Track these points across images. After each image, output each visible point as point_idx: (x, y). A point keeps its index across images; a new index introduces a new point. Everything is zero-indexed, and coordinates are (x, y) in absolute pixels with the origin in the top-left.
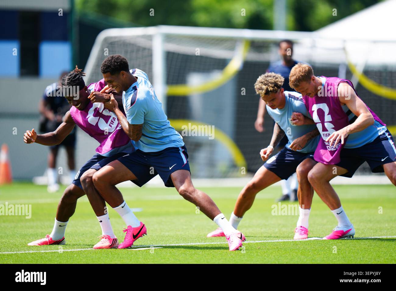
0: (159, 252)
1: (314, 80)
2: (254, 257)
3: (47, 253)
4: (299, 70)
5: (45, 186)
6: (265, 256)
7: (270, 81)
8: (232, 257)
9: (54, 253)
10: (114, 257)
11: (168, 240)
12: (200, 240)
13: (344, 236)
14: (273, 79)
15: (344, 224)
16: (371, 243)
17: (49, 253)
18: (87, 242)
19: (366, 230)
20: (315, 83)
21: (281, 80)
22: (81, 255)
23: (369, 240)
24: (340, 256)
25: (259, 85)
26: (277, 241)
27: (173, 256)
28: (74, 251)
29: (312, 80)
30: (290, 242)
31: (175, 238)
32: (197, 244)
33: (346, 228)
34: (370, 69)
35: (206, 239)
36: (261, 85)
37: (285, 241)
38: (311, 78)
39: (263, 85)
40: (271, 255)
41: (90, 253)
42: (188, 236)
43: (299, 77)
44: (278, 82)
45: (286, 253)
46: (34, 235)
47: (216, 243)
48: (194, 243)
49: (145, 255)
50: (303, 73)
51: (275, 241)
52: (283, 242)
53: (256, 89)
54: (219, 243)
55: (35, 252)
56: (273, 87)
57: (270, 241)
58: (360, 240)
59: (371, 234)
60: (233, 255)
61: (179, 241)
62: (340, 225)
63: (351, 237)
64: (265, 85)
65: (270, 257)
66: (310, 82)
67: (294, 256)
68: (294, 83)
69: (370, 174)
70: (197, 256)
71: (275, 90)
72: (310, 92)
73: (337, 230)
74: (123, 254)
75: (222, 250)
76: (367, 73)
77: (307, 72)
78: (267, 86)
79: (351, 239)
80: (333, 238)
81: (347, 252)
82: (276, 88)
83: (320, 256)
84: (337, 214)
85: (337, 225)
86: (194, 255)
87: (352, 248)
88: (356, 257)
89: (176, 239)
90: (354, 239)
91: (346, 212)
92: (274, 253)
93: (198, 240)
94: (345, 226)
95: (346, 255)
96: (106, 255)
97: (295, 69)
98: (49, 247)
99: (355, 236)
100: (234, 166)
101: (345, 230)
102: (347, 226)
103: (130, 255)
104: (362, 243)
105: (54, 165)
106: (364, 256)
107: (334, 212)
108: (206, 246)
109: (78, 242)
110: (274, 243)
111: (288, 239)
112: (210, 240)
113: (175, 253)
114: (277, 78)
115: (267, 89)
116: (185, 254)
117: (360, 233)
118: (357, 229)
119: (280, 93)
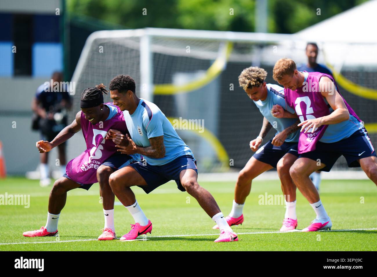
0: (146, 243)
1: (296, 74)
2: (237, 248)
3: (39, 244)
4: (283, 63)
5: (38, 181)
6: (247, 247)
7: (253, 76)
8: (215, 248)
9: (46, 244)
10: (104, 248)
11: (155, 232)
12: (185, 232)
13: (322, 228)
14: (256, 74)
15: (323, 217)
16: (348, 235)
17: (42, 245)
18: (77, 234)
19: (343, 223)
20: (298, 76)
21: (263, 75)
22: (71, 247)
23: (346, 233)
24: (318, 248)
25: (243, 78)
26: (258, 233)
27: (159, 247)
28: (65, 242)
29: (295, 73)
30: (270, 234)
31: (161, 230)
32: (182, 236)
33: (324, 220)
34: (347, 70)
35: (191, 231)
36: (244, 79)
37: (266, 233)
38: (294, 72)
39: (246, 79)
40: (252, 247)
41: (81, 244)
42: (174, 229)
43: (283, 70)
44: (261, 77)
45: (267, 244)
46: (27, 227)
47: (200, 235)
48: (179, 235)
49: (132, 246)
50: (286, 66)
51: (256, 233)
52: (264, 234)
53: (240, 82)
54: (203, 235)
55: (28, 243)
56: (255, 82)
57: (252, 233)
58: (338, 233)
59: (347, 226)
60: (216, 247)
61: (165, 232)
62: (319, 218)
63: (328, 229)
64: (248, 80)
65: (252, 248)
66: (293, 76)
67: (274, 248)
68: (278, 75)
69: (347, 169)
70: (182, 247)
71: (257, 85)
72: (292, 85)
73: (316, 223)
74: (112, 245)
75: (206, 242)
76: (345, 73)
77: (290, 66)
78: (250, 80)
79: (329, 232)
80: (312, 230)
81: (325, 244)
82: (258, 82)
83: (300, 247)
84: (316, 207)
85: (316, 218)
86: (179, 246)
87: (330, 239)
88: (333, 248)
89: (163, 231)
90: (331, 232)
91: (324, 206)
92: (256, 244)
93: (183, 232)
94: (323, 218)
95: (324, 246)
96: (95, 246)
97: (279, 63)
98: (41, 238)
99: (332, 228)
100: (217, 162)
101: (323, 222)
102: (325, 219)
103: (118, 246)
104: (339, 235)
105: (46, 161)
106: (341, 248)
107: (313, 206)
108: (190, 238)
109: (69, 233)
110: (255, 235)
111: (269, 231)
112: (195, 232)
113: (161, 244)
114: (260, 73)
115: (250, 83)
116: (171, 245)
117: (338, 225)
118: (335, 222)
119: (263, 87)
